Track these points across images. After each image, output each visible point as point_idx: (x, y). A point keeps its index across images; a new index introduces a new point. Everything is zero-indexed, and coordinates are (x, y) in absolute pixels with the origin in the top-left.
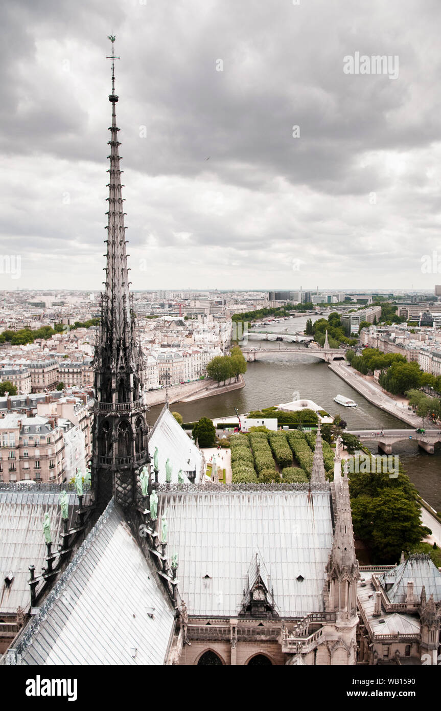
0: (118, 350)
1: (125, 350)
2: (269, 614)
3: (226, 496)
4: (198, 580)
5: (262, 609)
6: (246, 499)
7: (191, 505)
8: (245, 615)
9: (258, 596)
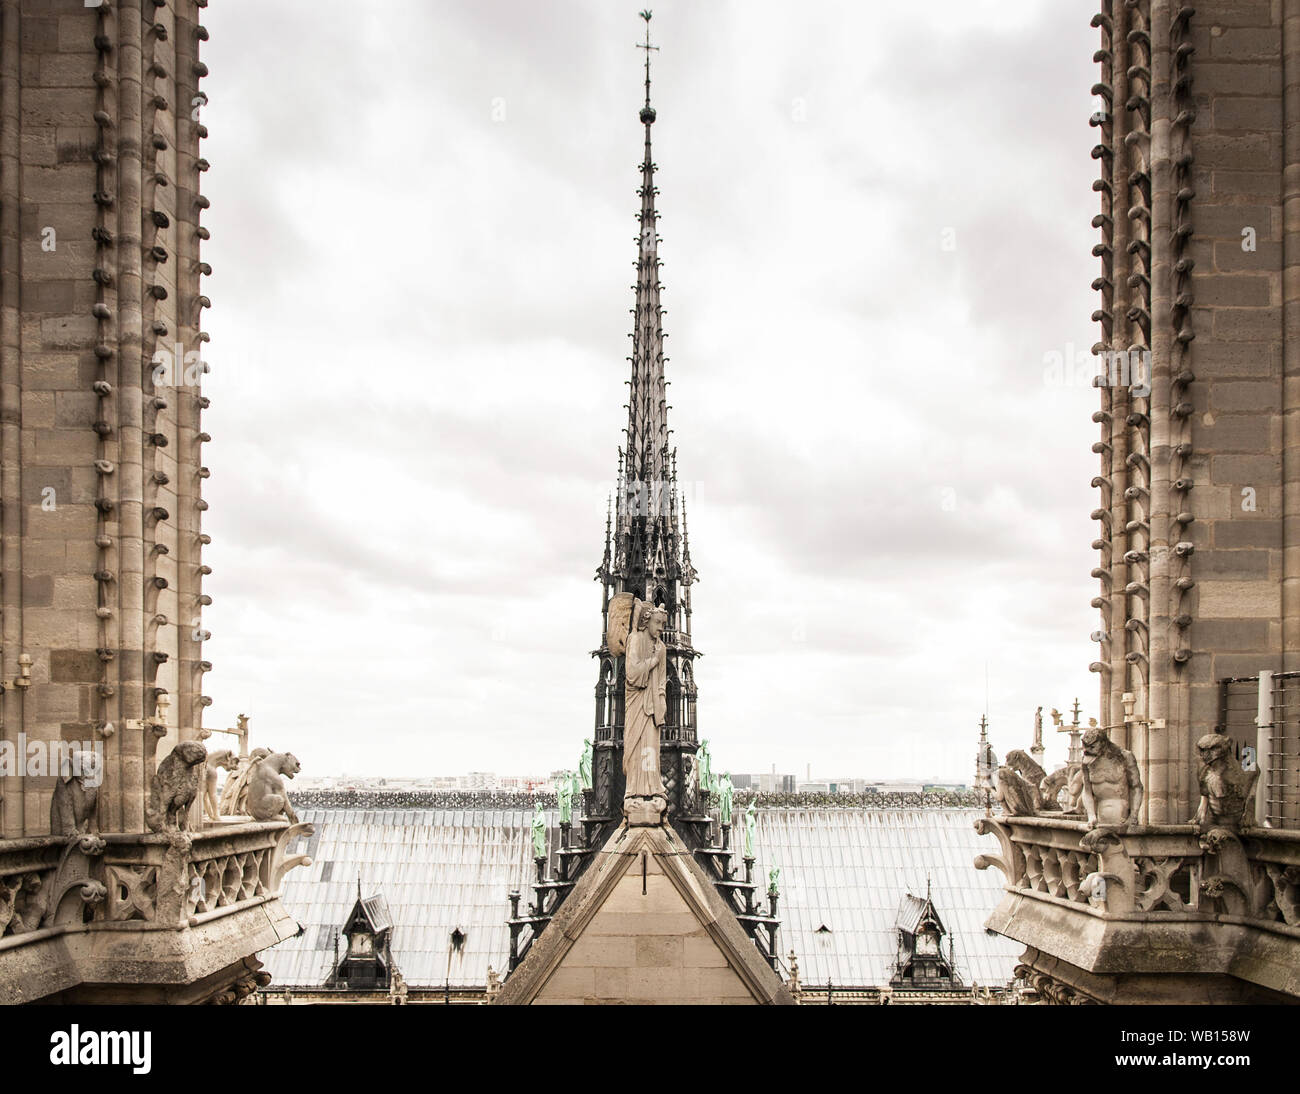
0: (655, 539)
1: (665, 539)
2: (945, 982)
3: (839, 814)
4: (808, 937)
5: (932, 973)
6: (876, 818)
7: (778, 828)
8: (901, 983)
9: (925, 946)
